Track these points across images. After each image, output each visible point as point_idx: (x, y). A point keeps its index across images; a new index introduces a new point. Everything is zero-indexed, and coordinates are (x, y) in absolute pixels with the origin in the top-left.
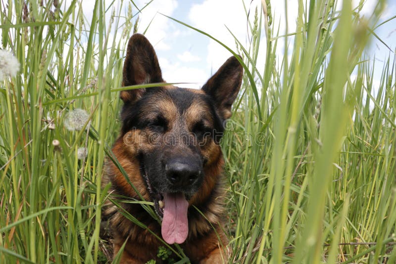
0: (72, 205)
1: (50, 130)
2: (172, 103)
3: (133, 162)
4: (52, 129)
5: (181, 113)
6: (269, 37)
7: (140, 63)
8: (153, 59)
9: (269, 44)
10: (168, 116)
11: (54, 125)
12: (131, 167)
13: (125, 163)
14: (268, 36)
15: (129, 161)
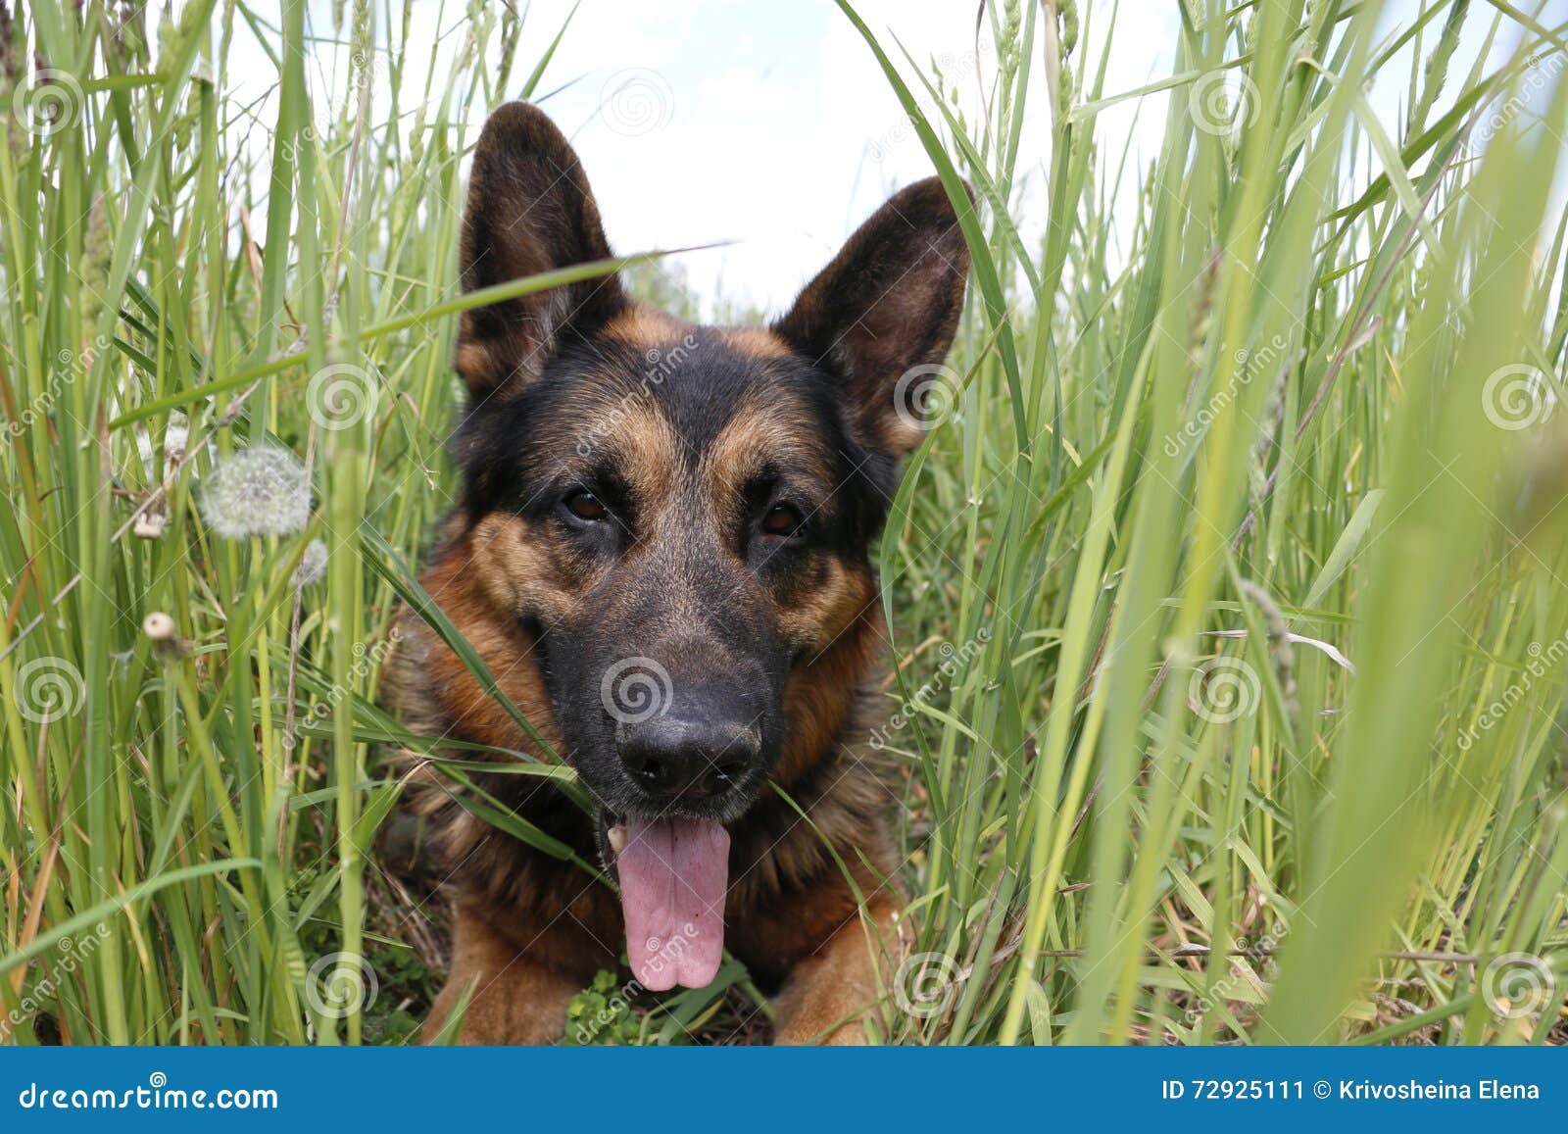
0: (255, 853)
1: (147, 543)
2: (658, 414)
3: (510, 636)
4: (153, 539)
5: (693, 461)
6: (1062, 104)
7: (532, 229)
8: (579, 211)
9: (1061, 136)
10: (641, 475)
11: (157, 519)
12: (506, 655)
13: (480, 638)
14: (1057, 104)
15: (494, 633)
